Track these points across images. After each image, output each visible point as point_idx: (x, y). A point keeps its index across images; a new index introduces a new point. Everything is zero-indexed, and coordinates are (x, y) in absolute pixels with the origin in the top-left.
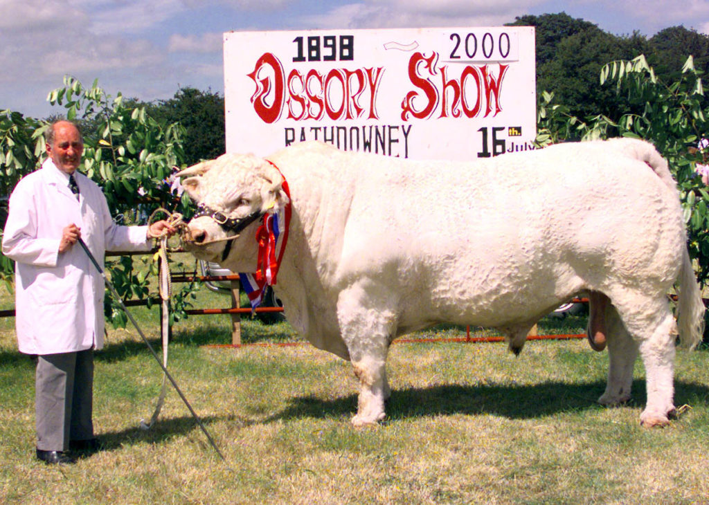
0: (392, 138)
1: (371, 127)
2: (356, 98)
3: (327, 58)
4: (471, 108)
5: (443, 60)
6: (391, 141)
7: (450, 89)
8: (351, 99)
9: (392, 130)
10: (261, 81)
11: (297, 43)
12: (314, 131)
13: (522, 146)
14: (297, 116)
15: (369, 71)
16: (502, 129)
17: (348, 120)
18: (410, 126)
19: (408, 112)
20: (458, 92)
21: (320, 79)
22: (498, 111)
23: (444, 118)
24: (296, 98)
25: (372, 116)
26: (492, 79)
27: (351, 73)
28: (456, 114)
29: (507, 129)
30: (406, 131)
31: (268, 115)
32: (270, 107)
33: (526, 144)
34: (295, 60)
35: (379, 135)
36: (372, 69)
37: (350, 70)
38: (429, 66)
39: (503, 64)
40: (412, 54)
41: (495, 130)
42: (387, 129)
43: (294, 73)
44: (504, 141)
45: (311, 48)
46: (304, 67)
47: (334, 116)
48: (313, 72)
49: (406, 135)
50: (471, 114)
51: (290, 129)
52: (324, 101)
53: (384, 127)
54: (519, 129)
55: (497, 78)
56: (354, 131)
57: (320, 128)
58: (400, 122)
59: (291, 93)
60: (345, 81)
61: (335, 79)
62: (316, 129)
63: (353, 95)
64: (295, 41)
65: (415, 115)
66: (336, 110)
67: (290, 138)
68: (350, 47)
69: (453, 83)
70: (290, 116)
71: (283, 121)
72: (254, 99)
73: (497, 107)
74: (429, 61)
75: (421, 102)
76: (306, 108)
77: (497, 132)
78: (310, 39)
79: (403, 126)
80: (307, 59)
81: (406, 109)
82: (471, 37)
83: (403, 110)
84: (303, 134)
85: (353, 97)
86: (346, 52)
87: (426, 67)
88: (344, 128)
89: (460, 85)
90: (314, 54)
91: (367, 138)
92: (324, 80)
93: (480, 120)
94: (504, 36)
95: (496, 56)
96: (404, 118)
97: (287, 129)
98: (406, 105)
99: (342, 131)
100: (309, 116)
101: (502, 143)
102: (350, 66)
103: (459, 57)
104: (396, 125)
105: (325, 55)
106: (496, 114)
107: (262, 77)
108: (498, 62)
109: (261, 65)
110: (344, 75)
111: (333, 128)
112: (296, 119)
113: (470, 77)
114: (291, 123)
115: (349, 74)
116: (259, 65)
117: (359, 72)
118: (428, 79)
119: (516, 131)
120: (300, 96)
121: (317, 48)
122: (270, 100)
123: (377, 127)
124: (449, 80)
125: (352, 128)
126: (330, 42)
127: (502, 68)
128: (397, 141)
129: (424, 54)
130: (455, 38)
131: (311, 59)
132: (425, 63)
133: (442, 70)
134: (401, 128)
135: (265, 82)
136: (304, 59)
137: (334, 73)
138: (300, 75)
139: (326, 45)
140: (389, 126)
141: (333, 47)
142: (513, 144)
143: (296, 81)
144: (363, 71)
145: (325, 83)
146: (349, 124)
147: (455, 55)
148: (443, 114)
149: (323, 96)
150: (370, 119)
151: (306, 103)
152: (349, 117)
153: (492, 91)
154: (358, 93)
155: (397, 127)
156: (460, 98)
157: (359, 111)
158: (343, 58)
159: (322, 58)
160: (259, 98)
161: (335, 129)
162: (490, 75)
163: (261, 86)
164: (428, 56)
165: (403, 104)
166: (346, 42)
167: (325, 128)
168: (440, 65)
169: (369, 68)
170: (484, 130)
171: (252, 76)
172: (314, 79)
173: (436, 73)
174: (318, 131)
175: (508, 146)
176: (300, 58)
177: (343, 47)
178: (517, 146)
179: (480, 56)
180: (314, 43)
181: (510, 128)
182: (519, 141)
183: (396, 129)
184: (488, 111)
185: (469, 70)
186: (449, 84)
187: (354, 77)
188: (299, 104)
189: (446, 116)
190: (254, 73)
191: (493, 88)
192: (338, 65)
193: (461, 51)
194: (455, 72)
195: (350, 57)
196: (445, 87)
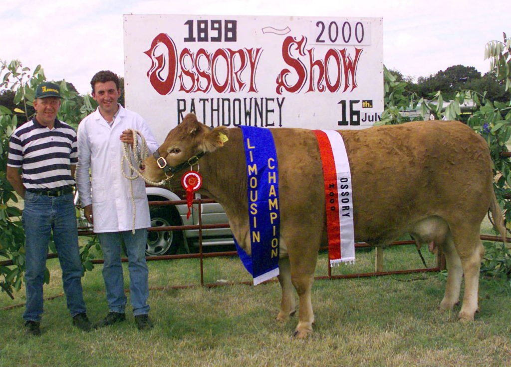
0: (268, 109)
1: (251, 99)
2: (238, 74)
3: (213, 39)
4: (333, 84)
5: (310, 44)
6: (267, 111)
7: (316, 68)
8: (234, 75)
9: (268, 101)
10: (156, 58)
11: (187, 26)
12: (202, 102)
13: (373, 116)
14: (188, 89)
15: (250, 51)
16: (357, 102)
17: (231, 92)
18: (284, 99)
19: (282, 87)
20: (323, 71)
21: (208, 57)
22: (354, 87)
23: (311, 92)
24: (187, 73)
25: (252, 89)
26: (350, 60)
27: (235, 52)
28: (320, 89)
29: (361, 102)
30: (280, 103)
31: (163, 87)
32: (164, 81)
33: (376, 114)
34: (186, 40)
35: (258, 105)
36: (252, 49)
37: (233, 50)
38: (299, 48)
39: (359, 48)
40: (285, 37)
41: (352, 102)
42: (264, 101)
43: (185, 51)
44: (359, 111)
45: (200, 30)
46: (194, 47)
47: (220, 89)
48: (201, 51)
49: (280, 106)
50: (333, 89)
51: (181, 100)
52: (211, 76)
53: (262, 99)
54: (370, 102)
55: (354, 59)
56: (237, 103)
57: (207, 100)
58: (275, 95)
59: (182, 68)
60: (229, 60)
61: (220, 57)
62: (204, 100)
63: (236, 71)
64: (186, 24)
65: (288, 89)
66: (222, 84)
67: (182, 108)
68: (234, 30)
69: (318, 63)
70: (182, 88)
71: (176, 93)
72: (150, 73)
73: (353, 83)
74: (299, 44)
75: (292, 78)
76: (196, 82)
77: (354, 104)
78: (199, 22)
79: (278, 99)
80: (197, 40)
81: (280, 84)
82: (333, 25)
83: (277, 85)
84: (193, 104)
85: (236, 74)
86: (230, 35)
87: (297, 49)
88: (229, 100)
89: (324, 65)
90: (203, 35)
91: (248, 108)
92: (211, 58)
93: (340, 95)
94: (359, 25)
95: (353, 40)
96: (278, 91)
97: (179, 101)
98: (280, 81)
99: (226, 103)
100: (198, 89)
101: (357, 113)
102: (233, 46)
103: (324, 41)
104: (272, 98)
105: (213, 36)
106: (352, 90)
107: (157, 54)
108: (354, 45)
109: (157, 44)
110: (228, 54)
111: (218, 99)
112: (187, 92)
113: (332, 58)
114: (183, 95)
115: (232, 53)
116: (154, 44)
117: (241, 52)
118: (298, 59)
119: (369, 104)
120: (190, 72)
121: (205, 31)
122: (164, 74)
123: (256, 99)
124: (315, 61)
125: (235, 100)
126: (216, 26)
127: (358, 52)
128: (273, 111)
129: (295, 38)
130: (320, 25)
131: (200, 39)
132: (296, 46)
133: (310, 52)
134: (276, 100)
135: (160, 59)
136: (194, 40)
137: (220, 52)
138: (191, 53)
139: (213, 28)
140: (266, 98)
141: (219, 29)
142: (366, 114)
143: (187, 60)
144: (245, 51)
145: (212, 60)
146: (232, 96)
147: (320, 39)
148: (311, 89)
149: (210, 71)
150: (251, 92)
151: (196, 77)
152: (232, 90)
153: (349, 70)
154: (240, 70)
155: (273, 100)
156: (324, 76)
157: (241, 85)
158: (227, 39)
159: (209, 39)
160: (154, 73)
161: (221, 101)
162: (348, 57)
163: (156, 61)
164: (299, 40)
165: (277, 79)
166: (230, 26)
167: (212, 100)
168: (308, 47)
169: (249, 49)
170: (343, 103)
171: (148, 53)
172: (203, 58)
173: (305, 54)
174: (206, 102)
175: (362, 116)
176: (190, 39)
177: (227, 30)
178: (369, 116)
179: (340, 40)
180: (203, 26)
181: (363, 101)
182: (370, 112)
183: (272, 101)
184: (346, 87)
185: (331, 52)
186: (315, 63)
187: (237, 56)
188: (189, 78)
189: (313, 90)
190: (150, 50)
191: (351, 68)
192: (223, 45)
193: (325, 36)
194: (320, 54)
195: (234, 39)
196: (312, 66)
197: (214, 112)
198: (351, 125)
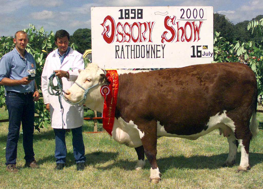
0: (158, 50)
1: (149, 45)
2: (144, 34)
3: (132, 18)
4: (188, 38)
5: (178, 18)
6: (157, 51)
7: (180, 31)
8: (141, 34)
9: (158, 46)
10: (106, 27)
11: (120, 12)
12: (127, 47)
14: (120, 41)
15: (149, 23)
16: (200, 46)
18: (165, 45)
19: (164, 40)
20: (184, 32)
21: (129, 26)
22: (199, 39)
23: (178, 42)
24: (120, 34)
25: (150, 41)
26: (197, 27)
27: (142, 24)
28: (182, 40)
29: (202, 46)
30: (163, 47)
31: (109, 40)
32: (109, 37)
33: (209, 52)
34: (119, 18)
35: (153, 48)
36: (150, 22)
38: (172, 21)
39: (201, 21)
40: (165, 16)
41: (197, 47)
42: (156, 46)
43: (119, 23)
44: (201, 51)
45: (126, 14)
46: (123, 21)
47: (135, 41)
48: (126, 23)
49: (163, 48)
50: (188, 40)
51: (117, 46)
52: (131, 35)
53: (155, 45)
54: (207, 46)
55: (198, 26)
56: (143, 47)
57: (129, 46)
58: (161, 44)
59: (117, 31)
60: (139, 27)
61: (135, 26)
63: (142, 33)
64: (119, 11)
65: (166, 40)
66: (136, 38)
67: (117, 49)
68: (141, 13)
69: (182, 28)
70: (118, 41)
71: (115, 43)
72: (103, 34)
73: (198, 38)
74: (172, 19)
75: (169, 35)
76: (124, 37)
77: (199, 48)
78: (126, 10)
79: (162, 45)
80: (124, 18)
81: (163, 38)
82: (189, 10)
83: (162, 39)
84: (122, 48)
85: (142, 34)
86: (140, 16)
87: (171, 22)
88: (139, 46)
89: (184, 29)
90: (127, 16)
91: (148, 49)
92: (131, 26)
93: (192, 43)
94: (201, 10)
95: (198, 18)
96: (162, 42)
97: (116, 46)
98: (163, 37)
99: (138, 47)
100: (125, 41)
102: (141, 21)
103: (184, 18)
104: (159, 45)
105: (132, 16)
106: (198, 40)
107: (106, 25)
108: (199, 20)
109: (106, 20)
110: (139, 25)
111: (134, 45)
112: (120, 42)
113: (188, 26)
114: (118, 43)
115: (141, 24)
116: (105, 20)
117: (145, 24)
118: (172, 26)
119: (206, 47)
120: (121, 33)
121: (128, 14)
122: (109, 34)
123: (152, 45)
124: (180, 27)
125: (142, 46)
126: (133, 12)
127: (201, 23)
128: (160, 51)
129: (170, 17)
130: (182, 10)
131: (126, 18)
132: (171, 20)
133: (177, 23)
134: (161, 46)
135: (108, 27)
137: (135, 24)
138: (122, 24)
139: (132, 13)
140: (156, 45)
141: (135, 13)
142: (204, 52)
143: (120, 27)
144: (147, 23)
145: (131, 28)
146: (141, 44)
147: (182, 17)
148: (178, 40)
149: (131, 33)
150: (149, 42)
151: (124, 35)
152: (141, 41)
153: (196, 31)
154: (144, 32)
155: (160, 45)
156: (184, 34)
157: (145, 39)
158: (138, 18)
159: (130, 18)
160: (105, 33)
161: (135, 46)
162: (196, 25)
163: (106, 28)
164: (172, 17)
165: (162, 36)
166: (140, 11)
167: (131, 46)
168: (177, 21)
169: (149, 22)
170: (193, 47)
171: (102, 25)
172: (127, 27)
173: (175, 24)
174: (129, 47)
176: (121, 18)
177: (138, 13)
178: (206, 53)
179: (192, 18)
180: (127, 12)
181: (203, 46)
182: (207, 51)
184: (195, 39)
185: (188, 23)
186: (180, 29)
187: (143, 25)
188: (121, 36)
189: (178, 41)
190: (103, 23)
191: (197, 30)
192: (137, 20)
193: (185, 16)
194: (182, 24)
195: (141, 18)
196: (178, 30)
197: (132, 51)
198: (197, 57)
